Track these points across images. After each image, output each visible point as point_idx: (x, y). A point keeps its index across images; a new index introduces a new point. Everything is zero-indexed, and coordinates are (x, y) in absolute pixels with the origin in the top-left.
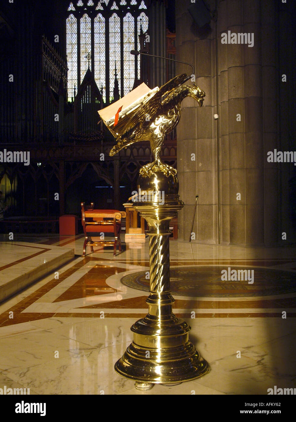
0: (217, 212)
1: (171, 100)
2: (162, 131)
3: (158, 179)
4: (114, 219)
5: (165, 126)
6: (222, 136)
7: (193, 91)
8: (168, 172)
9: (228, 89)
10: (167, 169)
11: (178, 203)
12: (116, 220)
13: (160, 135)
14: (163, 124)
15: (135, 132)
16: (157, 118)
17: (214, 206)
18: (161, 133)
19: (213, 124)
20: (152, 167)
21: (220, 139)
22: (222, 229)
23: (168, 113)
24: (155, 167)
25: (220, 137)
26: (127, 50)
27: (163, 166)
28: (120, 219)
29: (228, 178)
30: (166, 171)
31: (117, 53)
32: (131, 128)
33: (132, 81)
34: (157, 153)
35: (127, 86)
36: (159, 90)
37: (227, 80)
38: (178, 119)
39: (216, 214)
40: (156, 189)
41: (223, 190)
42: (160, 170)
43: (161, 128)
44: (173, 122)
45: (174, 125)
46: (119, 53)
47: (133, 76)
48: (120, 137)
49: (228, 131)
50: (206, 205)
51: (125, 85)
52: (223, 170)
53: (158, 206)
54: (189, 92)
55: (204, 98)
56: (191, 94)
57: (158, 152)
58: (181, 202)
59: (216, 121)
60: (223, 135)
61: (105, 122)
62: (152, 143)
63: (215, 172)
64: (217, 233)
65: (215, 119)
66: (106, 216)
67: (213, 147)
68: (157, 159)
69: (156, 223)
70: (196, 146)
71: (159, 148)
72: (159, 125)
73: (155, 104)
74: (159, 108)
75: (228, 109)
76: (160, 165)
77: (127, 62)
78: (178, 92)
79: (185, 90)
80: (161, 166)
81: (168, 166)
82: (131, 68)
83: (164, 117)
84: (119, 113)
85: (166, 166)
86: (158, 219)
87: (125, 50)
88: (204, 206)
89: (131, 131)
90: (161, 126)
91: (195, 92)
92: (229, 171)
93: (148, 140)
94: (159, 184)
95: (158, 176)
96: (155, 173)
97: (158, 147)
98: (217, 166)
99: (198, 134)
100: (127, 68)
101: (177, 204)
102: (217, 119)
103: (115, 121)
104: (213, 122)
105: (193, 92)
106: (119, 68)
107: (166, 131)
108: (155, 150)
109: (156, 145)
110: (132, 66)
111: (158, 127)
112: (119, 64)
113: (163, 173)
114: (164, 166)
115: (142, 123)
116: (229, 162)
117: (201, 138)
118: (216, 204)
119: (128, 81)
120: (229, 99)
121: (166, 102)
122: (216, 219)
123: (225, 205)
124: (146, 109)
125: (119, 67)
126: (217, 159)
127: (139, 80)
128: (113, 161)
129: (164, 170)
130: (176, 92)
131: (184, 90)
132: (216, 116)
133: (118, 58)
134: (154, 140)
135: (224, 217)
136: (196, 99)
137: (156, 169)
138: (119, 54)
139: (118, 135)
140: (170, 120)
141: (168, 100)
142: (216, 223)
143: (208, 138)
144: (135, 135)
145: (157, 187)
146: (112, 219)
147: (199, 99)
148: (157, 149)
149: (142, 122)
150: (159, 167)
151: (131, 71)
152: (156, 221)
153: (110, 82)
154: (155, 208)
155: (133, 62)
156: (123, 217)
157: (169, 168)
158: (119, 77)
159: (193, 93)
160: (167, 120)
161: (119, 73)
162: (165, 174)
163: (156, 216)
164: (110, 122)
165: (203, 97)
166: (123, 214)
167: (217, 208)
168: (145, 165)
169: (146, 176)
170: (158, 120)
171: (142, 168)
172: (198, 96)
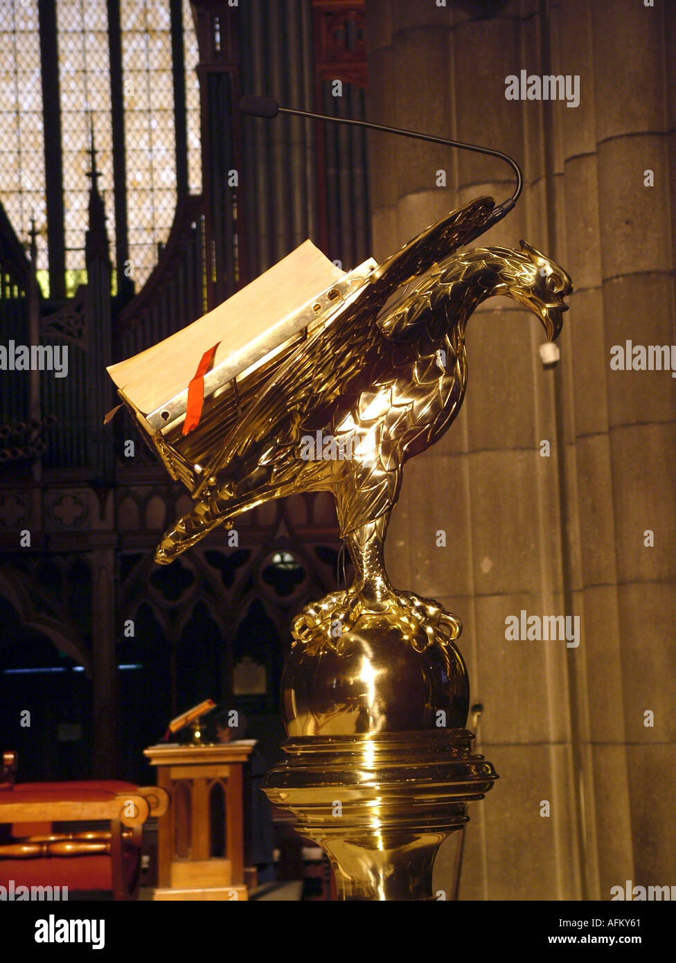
0: (567, 778)
1: (426, 313)
2: (387, 447)
3: (377, 660)
4: (115, 826)
5: (402, 426)
6: (577, 437)
7: (520, 269)
8: (421, 630)
9: (602, 234)
10: (418, 615)
11: (468, 770)
12: (123, 828)
13: (382, 468)
14: (391, 420)
15: (273, 455)
16: (363, 395)
17: (553, 751)
18: (383, 459)
19: (536, 389)
20: (348, 607)
21: (571, 453)
22: (595, 854)
23: (416, 371)
24: (362, 609)
25: (571, 444)
26: (139, 65)
27: (399, 602)
28: (137, 825)
29: (615, 624)
30: (413, 626)
31: (93, 79)
32: (257, 439)
33: (165, 202)
34: (371, 547)
35: (145, 224)
36: (378, 274)
37: (596, 193)
38: (457, 393)
39: (567, 785)
40: (367, 707)
41: (591, 675)
42: (385, 623)
43: (387, 436)
44: (435, 407)
45: (439, 424)
46: (102, 79)
47: (168, 177)
48: (212, 480)
49: (604, 415)
50: (518, 744)
51: (132, 217)
52: (589, 586)
53: (378, 788)
54: (501, 275)
55: (566, 299)
56: (510, 286)
57: (371, 541)
58: (480, 762)
59: (551, 373)
60: (583, 436)
61: (145, 415)
62: (344, 501)
63: (551, 597)
64: (572, 876)
65: (547, 366)
66: (79, 812)
67: (540, 486)
68: (371, 570)
69: (370, 864)
70: (467, 485)
71: (378, 522)
72: (379, 422)
73: (358, 330)
74: (375, 348)
75: (601, 321)
76: (385, 597)
77: (141, 116)
78: (455, 278)
79: (484, 270)
80: (389, 604)
81: (418, 603)
82: (158, 143)
83: (394, 388)
84: (206, 377)
85: (412, 604)
86: (380, 845)
87: (131, 65)
88: (511, 749)
89: (257, 449)
90: (385, 429)
91: (528, 275)
92: (615, 592)
93: (328, 488)
94: (380, 685)
95: (374, 648)
96: (364, 634)
97: (372, 518)
98: (560, 570)
99: (470, 432)
100: (142, 145)
101: (462, 773)
102: (554, 365)
103: (190, 409)
104: (535, 380)
105: (518, 275)
106: (104, 145)
107: (405, 448)
108: (358, 533)
109: (361, 512)
110: (163, 136)
111: (371, 433)
112: (104, 124)
113: (398, 633)
114: (403, 602)
115: (303, 415)
116: (616, 551)
117: (485, 449)
118: (561, 742)
119: (148, 202)
120: (609, 274)
121: (401, 321)
122: (568, 807)
123: (605, 744)
124: (322, 356)
125: (104, 141)
126: (558, 540)
127: (195, 197)
128: (90, 551)
129: (400, 622)
130: (443, 278)
131: (480, 267)
132: (549, 353)
133: (98, 98)
134: (354, 492)
135: (601, 798)
136: (532, 305)
137: (368, 617)
138: (102, 81)
139: (203, 472)
140: (422, 400)
141: (411, 311)
142: (569, 830)
143: (514, 449)
144: (269, 468)
145: (371, 698)
146: (100, 825)
147: (548, 306)
148: (370, 526)
149: (300, 411)
150: (379, 609)
151: (159, 158)
152: (370, 857)
153: (67, 205)
154: (368, 794)
155: (166, 116)
156: (154, 814)
157: (422, 610)
158: (106, 183)
159: (519, 280)
160: (409, 400)
161: (106, 167)
162: (406, 637)
163: (370, 832)
164: (165, 415)
165: (561, 295)
166: (152, 800)
167: (570, 759)
168: (317, 600)
169: (325, 649)
170: (368, 400)
171: (304, 613)
172: (541, 290)
